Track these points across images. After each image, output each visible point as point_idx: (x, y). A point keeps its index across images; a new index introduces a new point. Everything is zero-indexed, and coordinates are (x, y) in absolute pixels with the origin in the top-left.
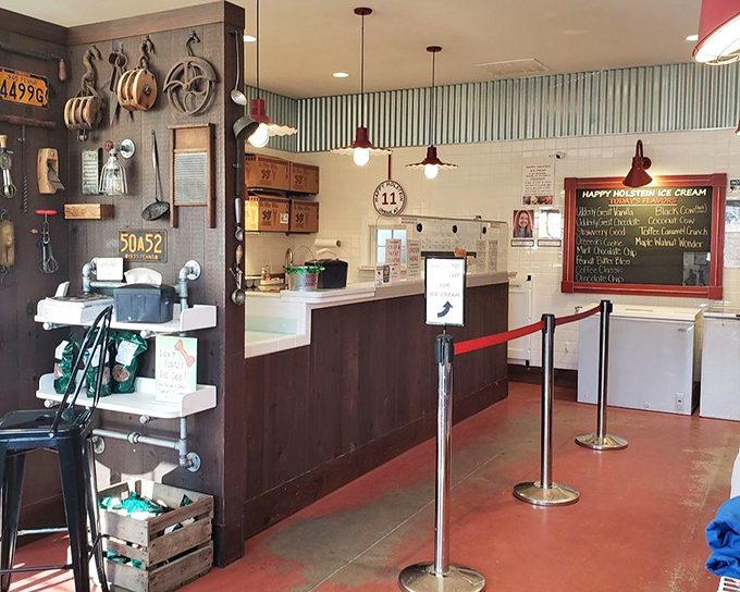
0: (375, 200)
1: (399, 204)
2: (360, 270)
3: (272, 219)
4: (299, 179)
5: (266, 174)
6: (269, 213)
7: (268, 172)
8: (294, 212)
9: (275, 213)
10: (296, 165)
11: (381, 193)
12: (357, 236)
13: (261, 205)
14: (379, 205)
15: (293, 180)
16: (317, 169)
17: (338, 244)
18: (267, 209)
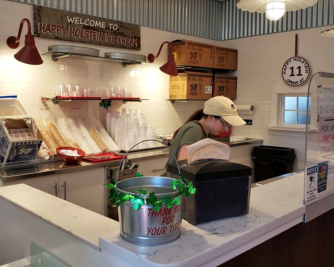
0: (283, 73)
1: (305, 75)
2: (270, 130)
3: (198, 90)
4: (221, 59)
5: (193, 55)
6: (196, 86)
7: (196, 54)
8: (217, 85)
9: (201, 86)
10: (219, 48)
11: (289, 67)
12: (267, 102)
13: (189, 80)
14: (287, 77)
15: (217, 60)
16: (236, 51)
17: (252, 108)
18: (194, 83)
